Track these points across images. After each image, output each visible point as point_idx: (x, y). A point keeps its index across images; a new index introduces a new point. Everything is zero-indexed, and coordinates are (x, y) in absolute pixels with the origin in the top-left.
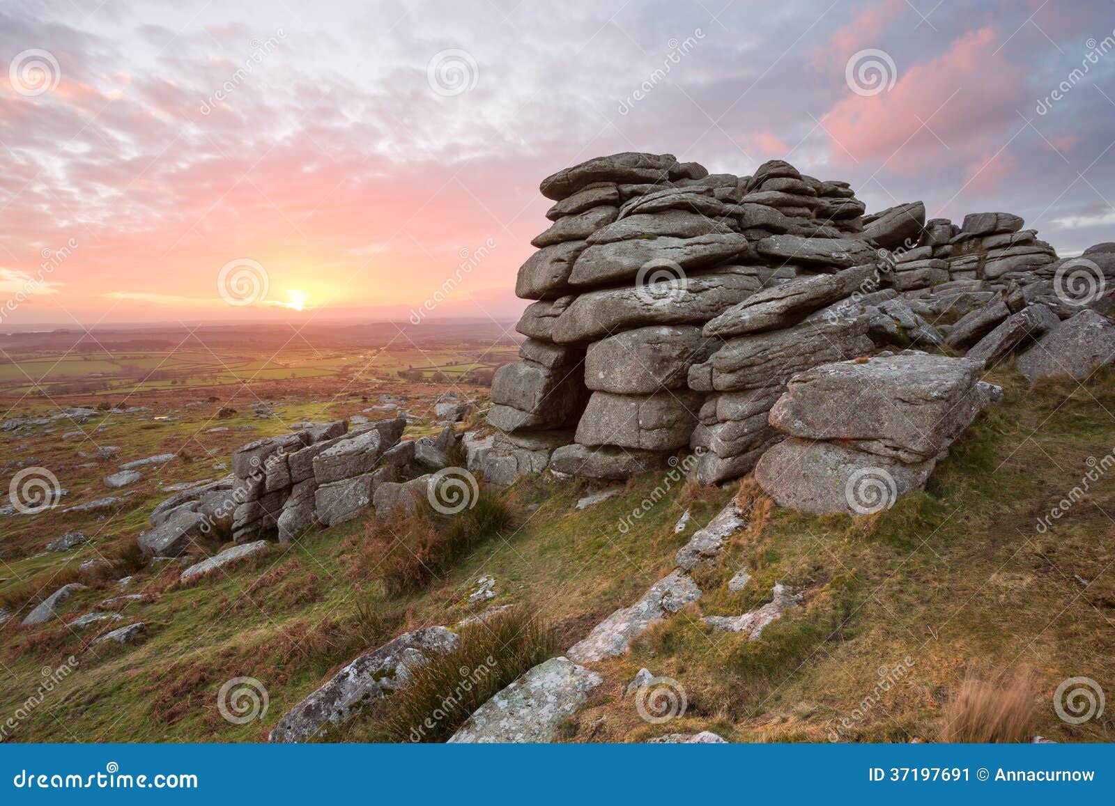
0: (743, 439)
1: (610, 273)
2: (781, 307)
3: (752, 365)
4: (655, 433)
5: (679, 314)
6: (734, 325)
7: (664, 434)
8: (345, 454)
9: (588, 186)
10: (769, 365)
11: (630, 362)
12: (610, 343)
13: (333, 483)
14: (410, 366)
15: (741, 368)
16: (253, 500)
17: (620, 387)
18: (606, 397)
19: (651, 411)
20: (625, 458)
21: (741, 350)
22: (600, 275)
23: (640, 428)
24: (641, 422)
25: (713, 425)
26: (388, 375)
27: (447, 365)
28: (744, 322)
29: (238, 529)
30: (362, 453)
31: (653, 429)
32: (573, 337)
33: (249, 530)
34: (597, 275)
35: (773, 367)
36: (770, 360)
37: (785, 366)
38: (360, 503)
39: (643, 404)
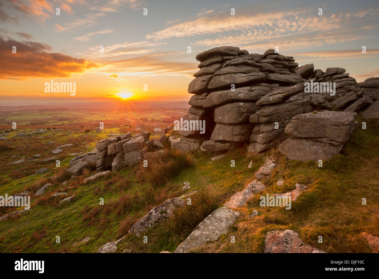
0: (270, 138)
1: (222, 85)
2: (283, 96)
3: (273, 115)
4: (238, 137)
5: (246, 98)
6: (267, 102)
7: (241, 137)
8: (134, 143)
9: (212, 57)
10: (279, 114)
11: (230, 114)
12: (223, 107)
13: (129, 153)
14: (144, 117)
15: (269, 116)
16: (103, 158)
17: (227, 121)
18: (222, 125)
19: (237, 130)
20: (227, 145)
21: (270, 109)
22: (219, 86)
23: (233, 135)
24: (234, 133)
25: (258, 134)
26: (137, 119)
27: (155, 116)
28: (271, 100)
29: (98, 167)
30: (139, 143)
31: (238, 135)
32: (210, 106)
33: (102, 167)
34: (218, 85)
35: (280, 115)
36: (279, 113)
37: (284, 115)
38: (138, 159)
39: (234, 127)
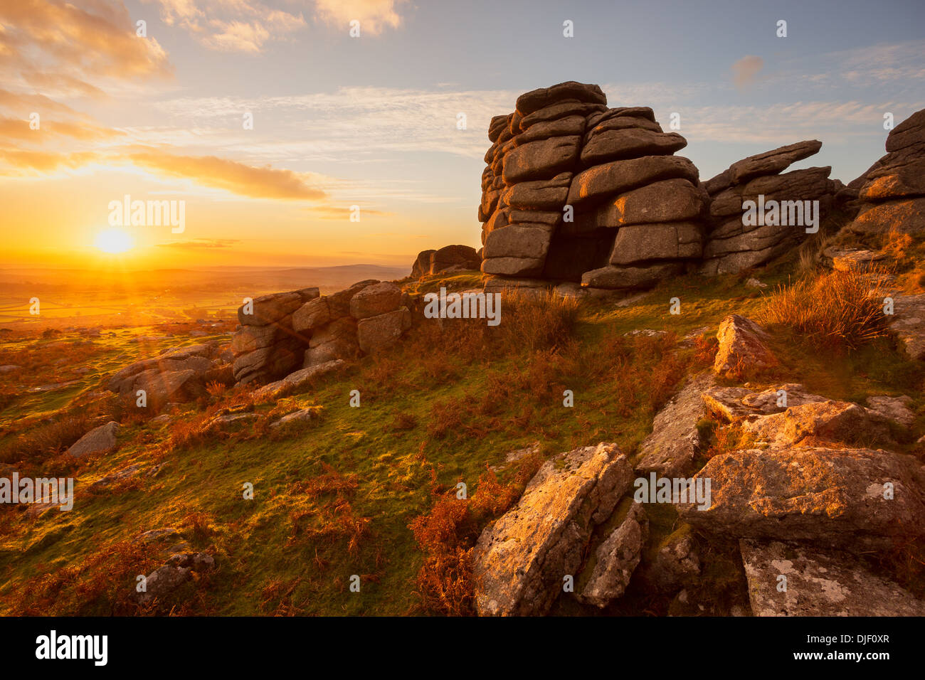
0: (779, 235)
1: (634, 146)
2: (794, 155)
3: (780, 190)
4: (691, 246)
6: (768, 165)
7: (697, 246)
8: (381, 294)
9: (562, 101)
10: (790, 190)
11: (675, 198)
12: (652, 187)
13: (374, 317)
15: (774, 192)
17: (664, 216)
18: (647, 226)
19: (689, 232)
20: (657, 269)
21: (770, 182)
22: (627, 147)
23: (679, 243)
24: (680, 239)
25: (737, 235)
28: (773, 163)
31: (691, 242)
32: (611, 188)
34: (623, 147)
35: (792, 192)
36: (790, 187)
37: (799, 191)
38: (394, 334)
39: (680, 227)
